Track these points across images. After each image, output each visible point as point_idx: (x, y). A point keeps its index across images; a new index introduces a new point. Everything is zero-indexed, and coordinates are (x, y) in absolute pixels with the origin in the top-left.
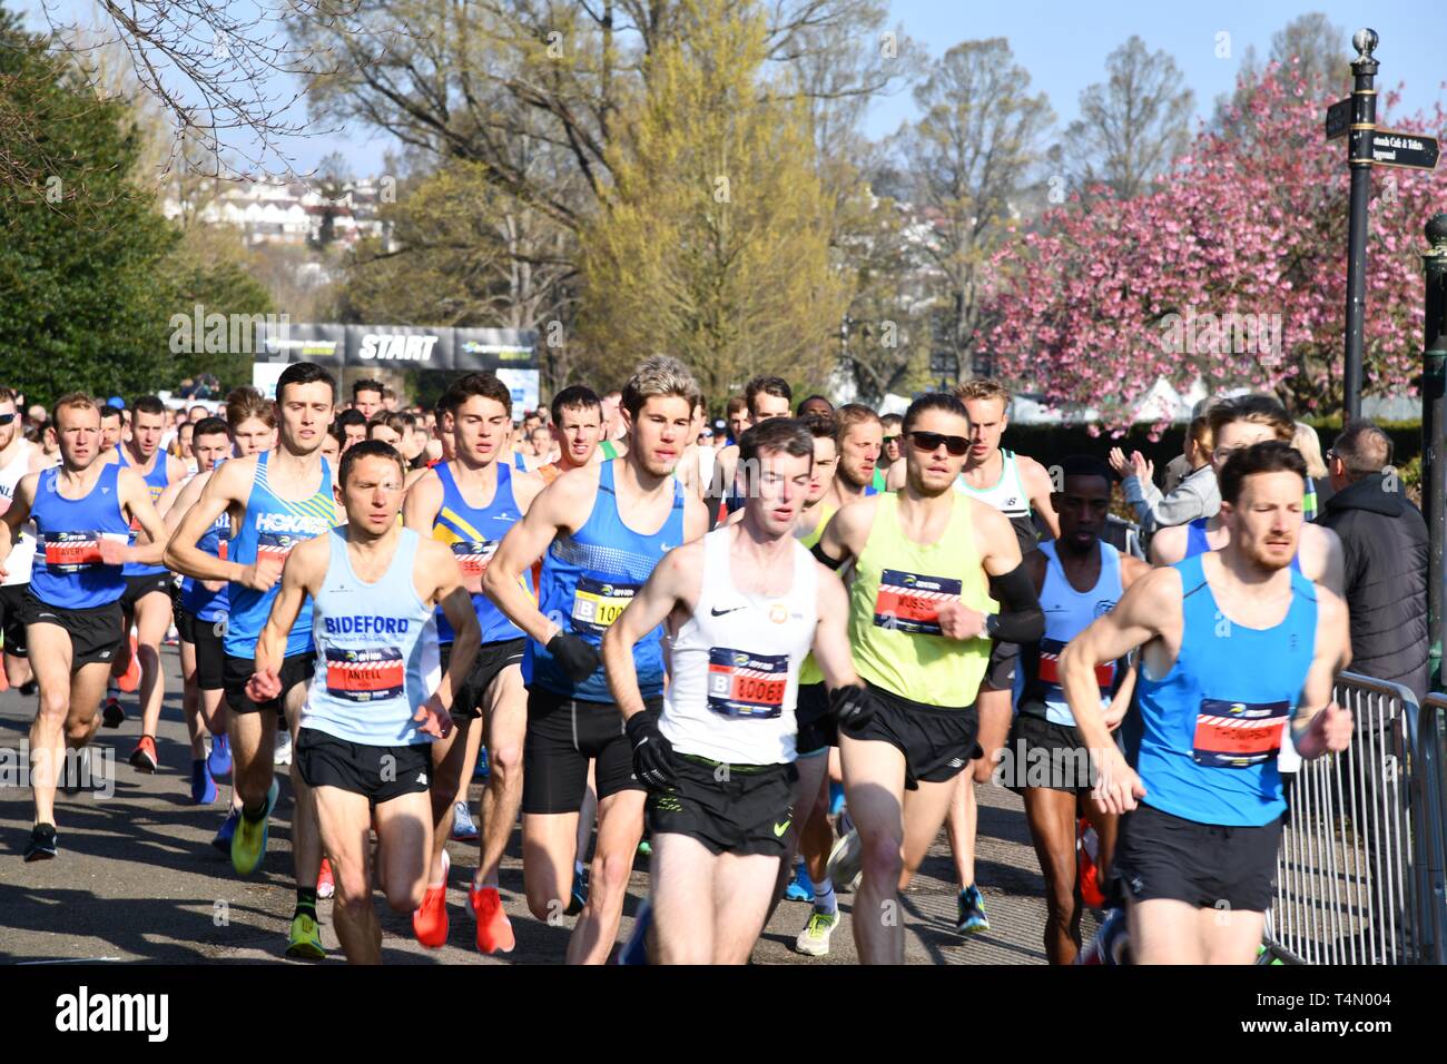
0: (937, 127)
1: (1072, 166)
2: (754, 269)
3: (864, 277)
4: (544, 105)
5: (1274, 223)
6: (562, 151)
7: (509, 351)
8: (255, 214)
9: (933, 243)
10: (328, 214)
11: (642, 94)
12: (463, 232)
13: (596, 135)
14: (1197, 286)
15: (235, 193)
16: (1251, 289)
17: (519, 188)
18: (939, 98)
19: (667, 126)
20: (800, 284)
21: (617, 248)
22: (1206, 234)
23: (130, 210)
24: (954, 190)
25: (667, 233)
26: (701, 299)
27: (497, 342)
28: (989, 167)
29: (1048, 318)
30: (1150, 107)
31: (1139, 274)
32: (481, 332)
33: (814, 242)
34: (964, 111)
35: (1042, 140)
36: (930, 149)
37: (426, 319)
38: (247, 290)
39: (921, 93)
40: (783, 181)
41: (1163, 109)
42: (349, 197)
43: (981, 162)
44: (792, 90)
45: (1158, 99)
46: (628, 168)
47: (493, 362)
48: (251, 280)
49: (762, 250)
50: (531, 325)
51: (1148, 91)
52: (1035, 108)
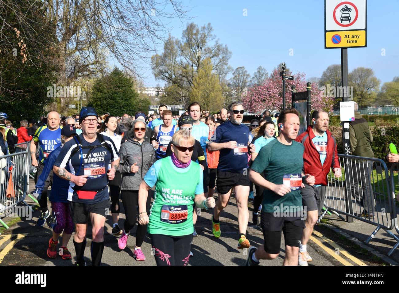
0: (236, 78)
1: (253, 82)
2: (212, 97)
3: (227, 97)
4: (185, 77)
5: (277, 89)
6: (188, 83)
7: (181, 108)
8: (149, 92)
9: (236, 93)
10: (158, 92)
11: (197, 75)
12: (175, 93)
13: (191, 80)
14: (268, 97)
15: (146, 90)
16: (275, 97)
17: (182, 87)
18: (236, 74)
19: (200, 79)
20: (218, 98)
21: (194, 94)
22: (269, 90)
23: (132, 92)
24: (238, 86)
25: (201, 92)
26: (205, 100)
27: (179, 107)
28: (242, 83)
29: (249, 102)
30: (262, 75)
31: (261, 96)
32: (177, 106)
33: (220, 93)
34: (239, 76)
35: (249, 79)
36: (235, 81)
37: (171, 104)
38: (148, 102)
39: (233, 74)
40: (215, 85)
41: (264, 75)
42: (161, 90)
43: (241, 82)
44: (216, 74)
45: (264, 74)
46: (195, 84)
47: (179, 110)
48: (148, 100)
49: (213, 94)
50: (184, 105)
51: (262, 73)
52: (248, 75)
